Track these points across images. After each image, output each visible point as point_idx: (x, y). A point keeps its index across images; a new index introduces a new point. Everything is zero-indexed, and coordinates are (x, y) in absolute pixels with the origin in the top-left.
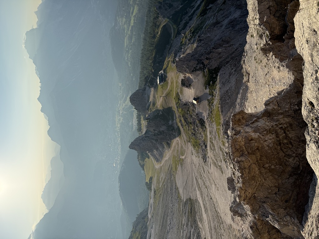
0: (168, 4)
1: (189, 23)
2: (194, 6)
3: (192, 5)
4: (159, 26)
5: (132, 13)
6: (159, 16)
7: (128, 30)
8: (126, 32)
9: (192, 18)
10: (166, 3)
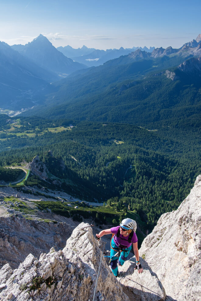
0: (43, 167)
1: (31, 195)
2: (48, 192)
3: (49, 190)
4: (20, 165)
5: (28, 133)
6: (30, 163)
7: (11, 132)
8: (8, 130)
9: (37, 195)
10: (43, 166)
